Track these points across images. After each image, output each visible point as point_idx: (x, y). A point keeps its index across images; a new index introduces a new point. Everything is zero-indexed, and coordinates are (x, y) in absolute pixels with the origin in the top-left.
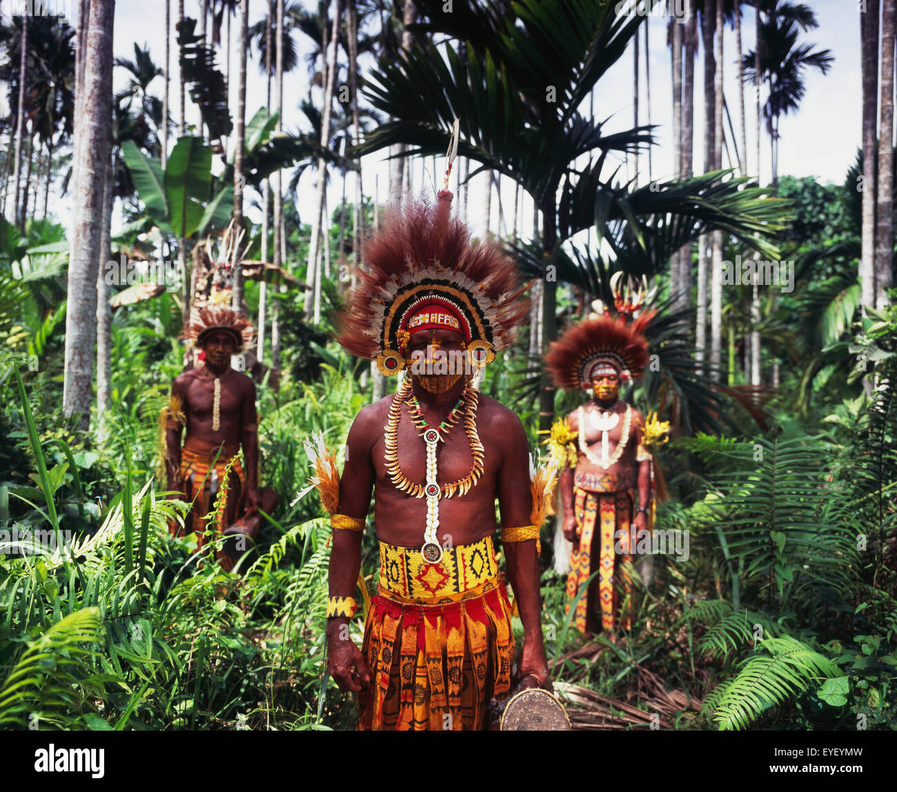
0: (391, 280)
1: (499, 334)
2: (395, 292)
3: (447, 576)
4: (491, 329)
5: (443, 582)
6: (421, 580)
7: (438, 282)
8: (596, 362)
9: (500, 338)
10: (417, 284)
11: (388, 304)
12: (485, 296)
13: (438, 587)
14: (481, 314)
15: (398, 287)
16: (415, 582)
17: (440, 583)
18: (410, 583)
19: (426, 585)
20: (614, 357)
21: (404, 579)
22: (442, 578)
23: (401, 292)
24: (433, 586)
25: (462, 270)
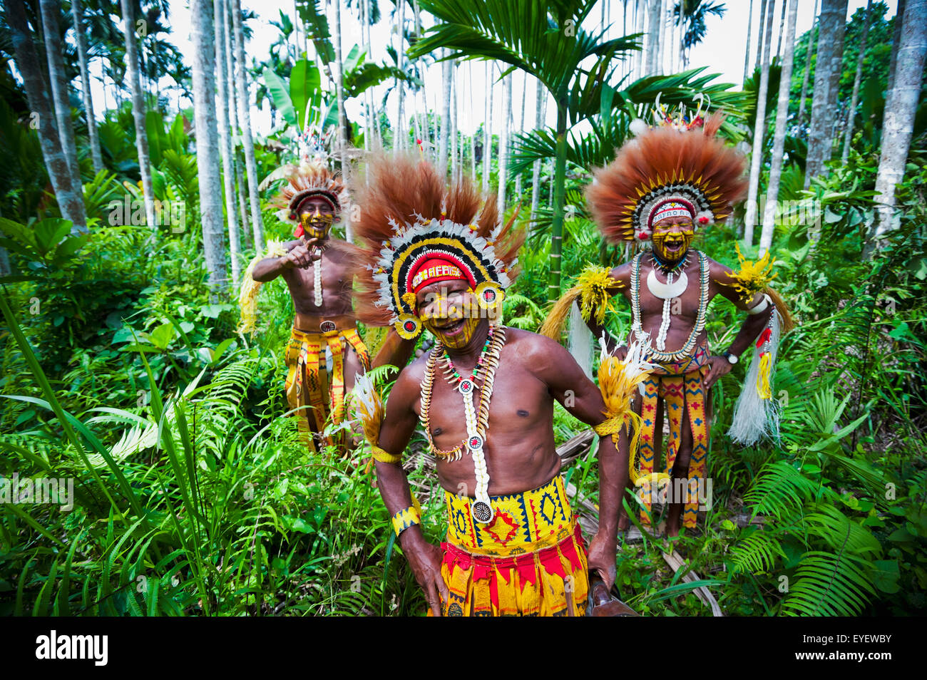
0: (384, 247)
1: (503, 271)
2: (392, 257)
3: (516, 526)
4: (493, 268)
5: (512, 533)
6: (489, 532)
7: (428, 236)
8: (661, 201)
9: (505, 274)
10: (409, 244)
11: (390, 271)
12: (478, 236)
13: (508, 538)
14: (479, 255)
15: (393, 252)
16: (483, 533)
17: (510, 534)
18: (478, 535)
19: (495, 537)
20: (689, 192)
21: (471, 530)
22: (512, 528)
23: (396, 256)
24: (503, 538)
25: (447, 217)
